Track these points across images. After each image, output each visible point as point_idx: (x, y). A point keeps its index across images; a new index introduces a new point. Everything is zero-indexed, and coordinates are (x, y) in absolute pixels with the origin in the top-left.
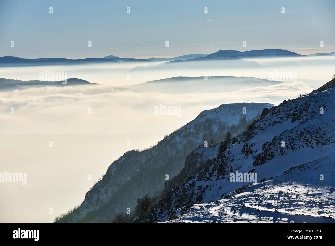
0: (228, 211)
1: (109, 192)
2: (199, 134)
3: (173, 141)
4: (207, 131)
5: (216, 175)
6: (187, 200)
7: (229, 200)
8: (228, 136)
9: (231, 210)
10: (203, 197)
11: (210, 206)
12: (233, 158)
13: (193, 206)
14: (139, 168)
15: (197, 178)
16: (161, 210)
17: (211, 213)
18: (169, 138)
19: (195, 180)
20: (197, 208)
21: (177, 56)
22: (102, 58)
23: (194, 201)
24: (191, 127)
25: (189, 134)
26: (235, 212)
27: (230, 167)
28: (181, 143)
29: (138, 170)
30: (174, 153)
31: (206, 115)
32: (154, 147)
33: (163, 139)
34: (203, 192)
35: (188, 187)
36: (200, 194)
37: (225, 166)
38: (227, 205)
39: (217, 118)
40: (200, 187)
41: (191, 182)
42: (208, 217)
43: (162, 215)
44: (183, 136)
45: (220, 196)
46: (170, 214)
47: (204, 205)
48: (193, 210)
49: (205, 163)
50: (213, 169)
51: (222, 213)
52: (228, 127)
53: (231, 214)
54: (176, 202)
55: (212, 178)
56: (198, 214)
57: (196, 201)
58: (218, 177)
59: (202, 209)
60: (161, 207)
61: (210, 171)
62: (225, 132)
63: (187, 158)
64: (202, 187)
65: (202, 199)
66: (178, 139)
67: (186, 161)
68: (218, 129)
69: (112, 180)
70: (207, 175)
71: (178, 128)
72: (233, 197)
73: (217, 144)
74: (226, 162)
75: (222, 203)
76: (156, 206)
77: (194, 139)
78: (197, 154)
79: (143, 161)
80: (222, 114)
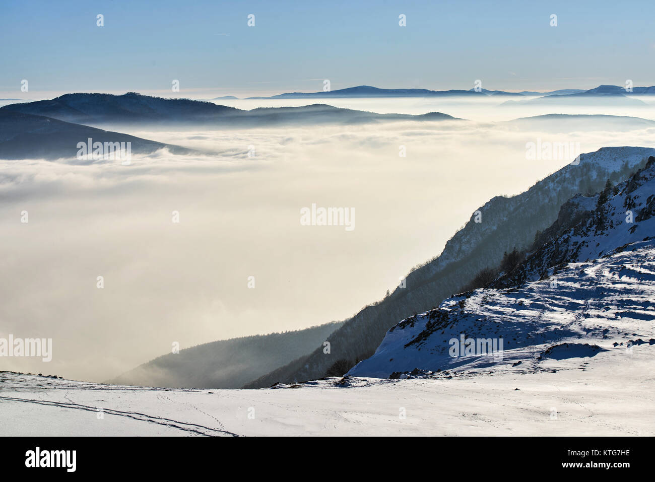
0: (606, 273)
1: (472, 241)
2: (575, 180)
3: (546, 187)
4: (584, 177)
5: (593, 230)
6: (560, 256)
7: (608, 259)
8: (609, 184)
9: (610, 272)
10: (579, 254)
11: (587, 266)
12: (614, 211)
13: (567, 265)
14: (507, 217)
15: (572, 232)
16: (531, 267)
17: (587, 274)
18: (541, 183)
19: (570, 234)
20: (572, 268)
21: (553, 91)
22: (468, 90)
23: (568, 258)
24: (566, 172)
25: (564, 180)
26: (614, 274)
27: (610, 221)
28: (555, 190)
29: (505, 219)
30: (547, 201)
31: (583, 159)
32: (524, 192)
33: (535, 184)
34: (578, 248)
35: (562, 243)
36: (575, 251)
37: (605, 220)
38: (606, 265)
39: (596, 163)
40: (576, 243)
41: (565, 236)
42: (584, 278)
43: (532, 272)
44: (557, 182)
45: (598, 254)
46: (541, 271)
47: (580, 264)
48: (568, 270)
49: (581, 214)
50: (591, 223)
51: (599, 274)
52: (608, 175)
53: (610, 276)
54: (548, 258)
55: (589, 233)
56: (572, 275)
57: (571, 258)
58: (596, 232)
59: (577, 268)
60: (531, 264)
61: (588, 226)
62: (606, 179)
63: (562, 207)
64: (577, 242)
65: (577, 256)
66: (551, 185)
67: (560, 212)
68: (597, 176)
69: (476, 229)
70: (584, 229)
71: (552, 173)
72: (612, 256)
73: (596, 193)
74: (605, 216)
75: (600, 263)
76: (525, 262)
77: (569, 186)
78: (573, 204)
79: (512, 209)
80: (602, 159)
